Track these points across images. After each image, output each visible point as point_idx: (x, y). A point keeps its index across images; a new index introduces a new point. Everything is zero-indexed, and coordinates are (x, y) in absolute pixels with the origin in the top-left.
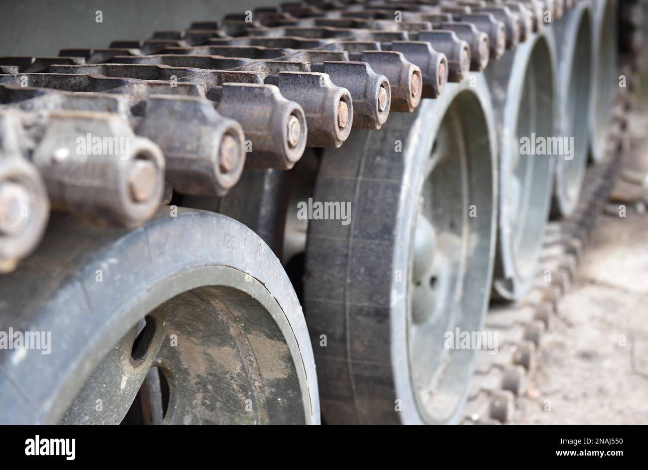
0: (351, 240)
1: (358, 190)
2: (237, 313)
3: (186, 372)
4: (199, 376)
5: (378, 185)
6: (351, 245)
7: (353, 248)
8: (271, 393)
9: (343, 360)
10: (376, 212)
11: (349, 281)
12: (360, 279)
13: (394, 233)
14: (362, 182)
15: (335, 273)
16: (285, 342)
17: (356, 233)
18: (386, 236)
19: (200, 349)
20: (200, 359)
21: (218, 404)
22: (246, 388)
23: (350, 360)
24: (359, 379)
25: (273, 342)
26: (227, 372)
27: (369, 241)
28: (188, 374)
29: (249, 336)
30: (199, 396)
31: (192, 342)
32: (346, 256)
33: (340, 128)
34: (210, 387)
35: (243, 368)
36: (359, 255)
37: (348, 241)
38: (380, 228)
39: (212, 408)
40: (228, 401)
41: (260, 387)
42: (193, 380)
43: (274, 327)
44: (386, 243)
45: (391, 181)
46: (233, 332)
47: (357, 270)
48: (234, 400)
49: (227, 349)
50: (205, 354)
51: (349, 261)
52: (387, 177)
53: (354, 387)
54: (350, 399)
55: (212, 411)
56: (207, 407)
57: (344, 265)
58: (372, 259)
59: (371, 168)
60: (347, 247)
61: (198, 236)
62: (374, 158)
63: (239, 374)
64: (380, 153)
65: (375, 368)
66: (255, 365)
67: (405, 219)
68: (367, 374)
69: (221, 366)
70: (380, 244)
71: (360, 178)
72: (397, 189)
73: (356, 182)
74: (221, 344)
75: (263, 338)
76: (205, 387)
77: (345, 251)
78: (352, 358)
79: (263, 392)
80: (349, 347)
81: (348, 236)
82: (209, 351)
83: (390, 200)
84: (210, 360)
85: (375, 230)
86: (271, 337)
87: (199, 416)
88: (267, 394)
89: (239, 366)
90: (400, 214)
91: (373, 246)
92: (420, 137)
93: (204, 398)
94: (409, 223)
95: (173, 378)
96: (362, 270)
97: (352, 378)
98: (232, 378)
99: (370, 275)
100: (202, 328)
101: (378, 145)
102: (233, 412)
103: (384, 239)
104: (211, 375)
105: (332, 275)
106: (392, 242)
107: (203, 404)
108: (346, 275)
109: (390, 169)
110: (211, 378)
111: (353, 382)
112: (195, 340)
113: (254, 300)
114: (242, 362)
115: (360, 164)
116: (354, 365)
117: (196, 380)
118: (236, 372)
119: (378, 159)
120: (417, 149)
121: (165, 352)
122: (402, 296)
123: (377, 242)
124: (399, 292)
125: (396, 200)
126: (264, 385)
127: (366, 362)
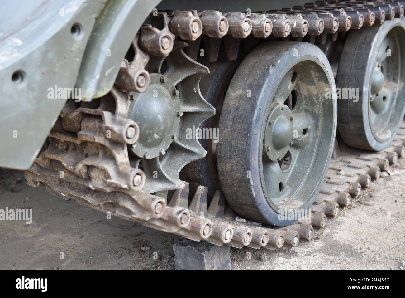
0: (352, 70)
1: (355, 55)
2: (317, 75)
3: (301, 94)
4: (305, 95)
5: (362, 53)
6: (351, 72)
7: (352, 73)
8: (324, 101)
9: (347, 109)
10: (360, 61)
11: (350, 83)
12: (354, 82)
13: (366, 68)
14: (357, 52)
15: (346, 81)
16: (329, 84)
17: (353, 68)
18: (363, 69)
19: (306, 87)
20: (306, 90)
21: (309, 104)
22: (317, 99)
23: (349, 109)
24: (351, 115)
25: (326, 84)
26: (312, 94)
27: (357, 71)
28: (302, 95)
29: (320, 83)
30: (304, 102)
31: (304, 85)
32: (350, 75)
33: (348, 26)
34: (307, 99)
35: (317, 93)
36: (354, 75)
37: (351, 71)
38: (361, 66)
39: (307, 105)
40: (312, 103)
41: (321, 99)
42: (303, 97)
43: (326, 79)
44: (363, 71)
45: (366, 52)
46: (315, 81)
47: (353, 80)
48: (314, 103)
49: (313, 86)
50: (307, 88)
51: (351, 77)
52: (365, 51)
53: (349, 118)
54: (348, 123)
55: (307, 106)
56: (306, 105)
57: (349, 78)
58: (358, 76)
59: (360, 48)
60: (350, 73)
61: (311, 49)
62: (362, 45)
63: (316, 95)
64: (364, 44)
65: (357, 111)
66: (320, 92)
67: (370, 64)
68: (354, 114)
69: (311, 92)
70: (361, 72)
71: (356, 51)
72: (368, 54)
73: (355, 52)
74: (312, 85)
75: (323, 83)
76: (306, 99)
77: (349, 74)
78: (349, 108)
79: (322, 100)
80: (348, 104)
81: (351, 69)
82: (308, 87)
83: (365, 58)
84: (308, 90)
85: (360, 67)
86: (325, 82)
87: (303, 107)
88: (323, 101)
89: (316, 92)
90: (369, 62)
91: (359, 72)
92: (377, 39)
93: (305, 102)
94: (372, 66)
95: (298, 95)
96: (355, 80)
97: (349, 115)
98: (314, 96)
99: (357, 81)
100: (307, 80)
101: (363, 41)
102: (313, 106)
103: (362, 70)
104: (308, 95)
105: (345, 81)
106: (365, 71)
107: (305, 104)
108: (349, 81)
109: (366, 48)
110: (308, 96)
111: (349, 117)
112: (305, 84)
113: (322, 69)
114: (317, 91)
115: (356, 47)
116: (350, 110)
117: (304, 97)
118: (315, 94)
119: (363, 45)
120: (376, 43)
121: (297, 87)
122: (367, 89)
123: (360, 71)
124: (366, 87)
125: (367, 58)
126: (322, 98)
127: (354, 110)
